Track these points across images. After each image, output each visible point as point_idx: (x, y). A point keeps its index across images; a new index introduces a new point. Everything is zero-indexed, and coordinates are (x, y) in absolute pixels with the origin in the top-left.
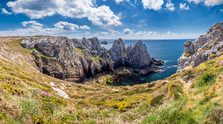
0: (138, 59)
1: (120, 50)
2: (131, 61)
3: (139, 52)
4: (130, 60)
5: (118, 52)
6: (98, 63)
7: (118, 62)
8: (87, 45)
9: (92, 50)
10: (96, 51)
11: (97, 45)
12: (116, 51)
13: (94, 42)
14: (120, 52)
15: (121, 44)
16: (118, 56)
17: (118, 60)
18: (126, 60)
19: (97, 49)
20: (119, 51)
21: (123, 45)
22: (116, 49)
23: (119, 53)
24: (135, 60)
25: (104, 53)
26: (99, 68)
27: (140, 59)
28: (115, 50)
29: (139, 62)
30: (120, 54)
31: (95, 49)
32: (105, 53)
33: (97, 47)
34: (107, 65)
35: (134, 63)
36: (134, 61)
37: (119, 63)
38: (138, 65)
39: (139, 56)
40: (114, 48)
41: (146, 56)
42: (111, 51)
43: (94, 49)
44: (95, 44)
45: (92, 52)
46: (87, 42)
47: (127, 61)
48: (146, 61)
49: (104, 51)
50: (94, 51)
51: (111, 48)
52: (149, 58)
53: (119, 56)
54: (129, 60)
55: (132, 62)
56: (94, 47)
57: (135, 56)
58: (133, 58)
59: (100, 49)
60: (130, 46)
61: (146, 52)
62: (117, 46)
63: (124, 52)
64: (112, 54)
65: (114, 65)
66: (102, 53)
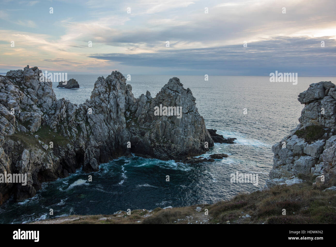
0: (170, 132)
1: (118, 105)
2: (150, 139)
4: (147, 135)
5: (110, 111)
7: (111, 143)
9: (24, 110)
10: (36, 114)
11: (40, 93)
12: (105, 109)
14: (118, 112)
15: (118, 87)
16: (112, 124)
17: (109, 138)
18: (134, 136)
19: (40, 106)
20: (114, 110)
21: (127, 92)
22: (104, 105)
23: (114, 115)
24: (161, 134)
25: (65, 116)
26: (50, 166)
27: (176, 133)
28: (100, 106)
29: (172, 142)
30: (118, 117)
31: (35, 107)
32: (68, 116)
33: (40, 98)
34: (77, 153)
35: (157, 144)
36: (157, 137)
37: (113, 144)
38: (169, 148)
39: (172, 122)
40: (97, 99)
41: (193, 124)
43: (31, 106)
44: (33, 88)
45: (22, 118)
47: (137, 139)
48: (191, 137)
49: (67, 111)
51: (87, 101)
52: (200, 130)
53: (115, 123)
54: (143, 134)
55: (152, 141)
56: (31, 99)
57: (162, 124)
58: (155, 130)
59: (50, 105)
60: (145, 94)
61: (193, 111)
62: (107, 96)
63: (128, 113)
64: (92, 120)
65: (98, 150)
66: (58, 119)
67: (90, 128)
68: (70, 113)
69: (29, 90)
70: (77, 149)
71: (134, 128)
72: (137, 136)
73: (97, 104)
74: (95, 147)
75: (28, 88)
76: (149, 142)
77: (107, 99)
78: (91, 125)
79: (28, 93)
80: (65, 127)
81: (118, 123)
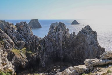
0: (81, 53)
1: (59, 39)
2: (72, 55)
3: (83, 43)
4: (71, 53)
5: (55, 41)
6: (23, 57)
8: (10, 33)
9: (18, 40)
10: (22, 42)
11: (26, 33)
12: (53, 40)
13: (22, 29)
15: (61, 30)
16: (56, 47)
18: (65, 54)
19: (25, 38)
21: (66, 32)
22: (52, 38)
23: (57, 43)
24: (77, 54)
26: (23, 64)
27: (84, 54)
30: (59, 44)
31: (23, 39)
33: (26, 35)
35: (75, 58)
36: (75, 55)
37: (55, 56)
39: (83, 48)
40: (50, 36)
42: (46, 41)
43: (21, 38)
44: (23, 31)
46: (11, 29)
49: (35, 41)
50: (20, 41)
54: (69, 53)
55: (73, 57)
56: (22, 35)
57: (78, 49)
58: (74, 52)
59: (30, 38)
60: (73, 34)
61: (93, 43)
62: (54, 34)
63: (64, 42)
64: (46, 45)
65: (47, 59)
66: (31, 44)
67: (45, 48)
68: (37, 42)
69: (22, 31)
70: (37, 58)
71: (66, 50)
72: (67, 53)
73: (50, 38)
74: (46, 57)
75: (22, 30)
76: (71, 57)
77: (55, 36)
78: (46, 47)
79: (21, 33)
80: (34, 48)
81: (59, 47)
